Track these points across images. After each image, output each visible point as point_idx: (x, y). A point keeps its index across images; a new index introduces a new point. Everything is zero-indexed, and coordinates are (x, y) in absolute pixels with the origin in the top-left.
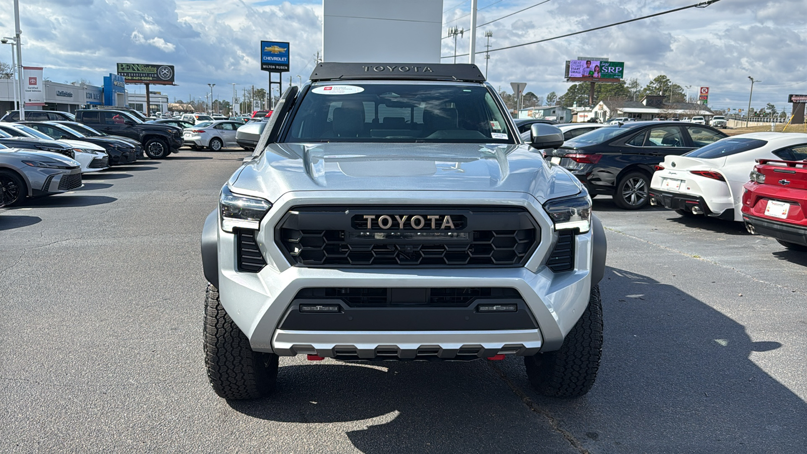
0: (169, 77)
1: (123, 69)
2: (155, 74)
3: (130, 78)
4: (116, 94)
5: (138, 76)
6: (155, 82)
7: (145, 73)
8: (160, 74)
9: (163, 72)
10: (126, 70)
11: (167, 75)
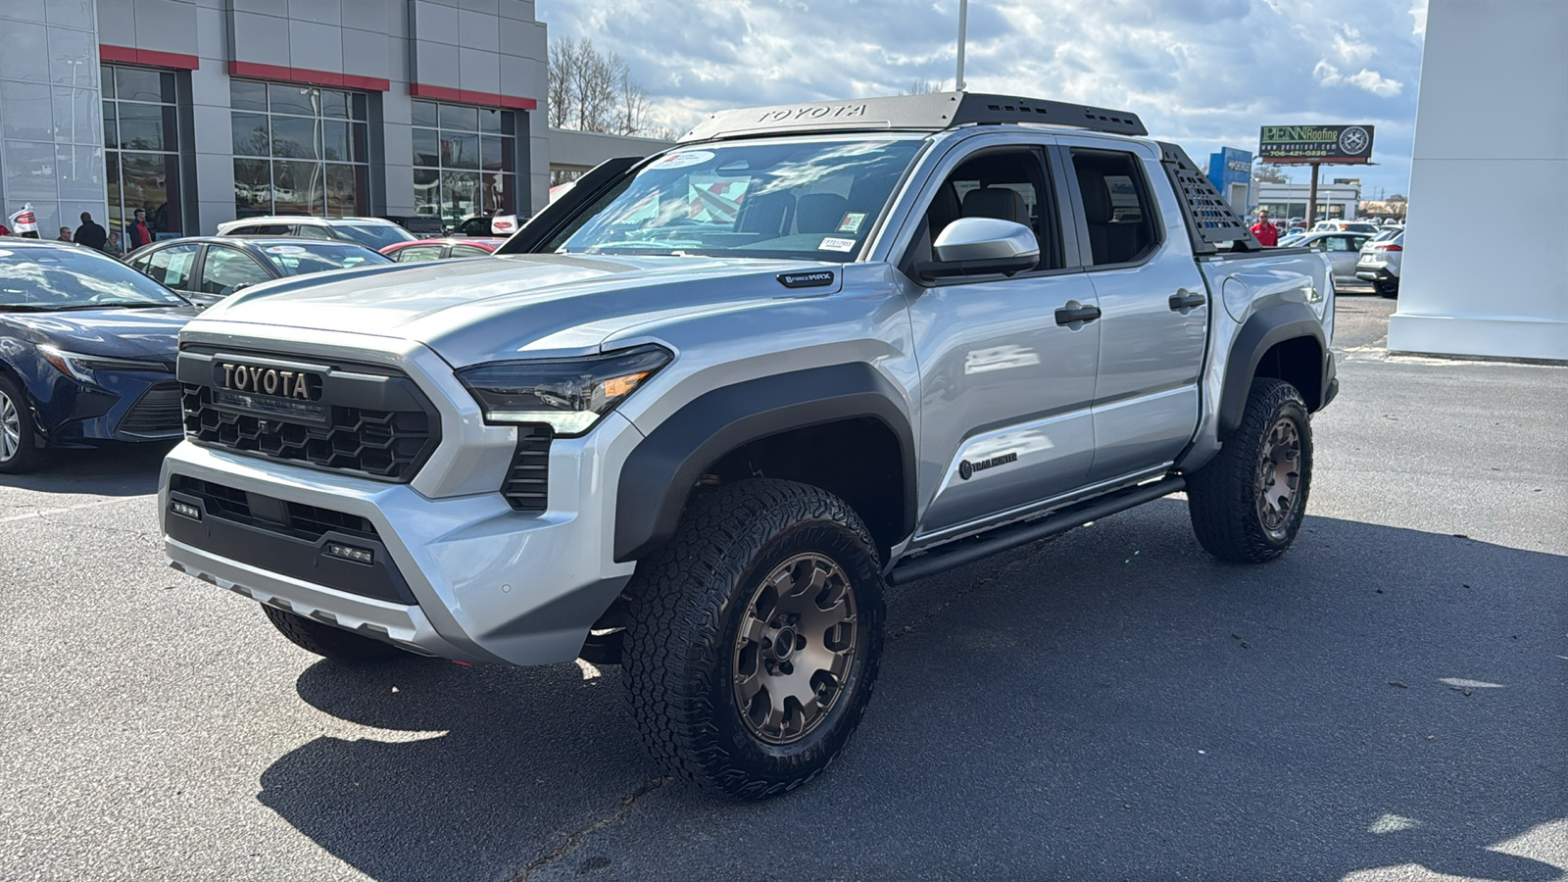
0: (1360, 149)
1: (1271, 137)
2: (1333, 143)
3: (1283, 154)
4: (1230, 186)
5: (1299, 150)
6: (1331, 159)
7: (1313, 144)
8: (1343, 143)
9: (1349, 138)
10: (1276, 140)
11: (1358, 144)
